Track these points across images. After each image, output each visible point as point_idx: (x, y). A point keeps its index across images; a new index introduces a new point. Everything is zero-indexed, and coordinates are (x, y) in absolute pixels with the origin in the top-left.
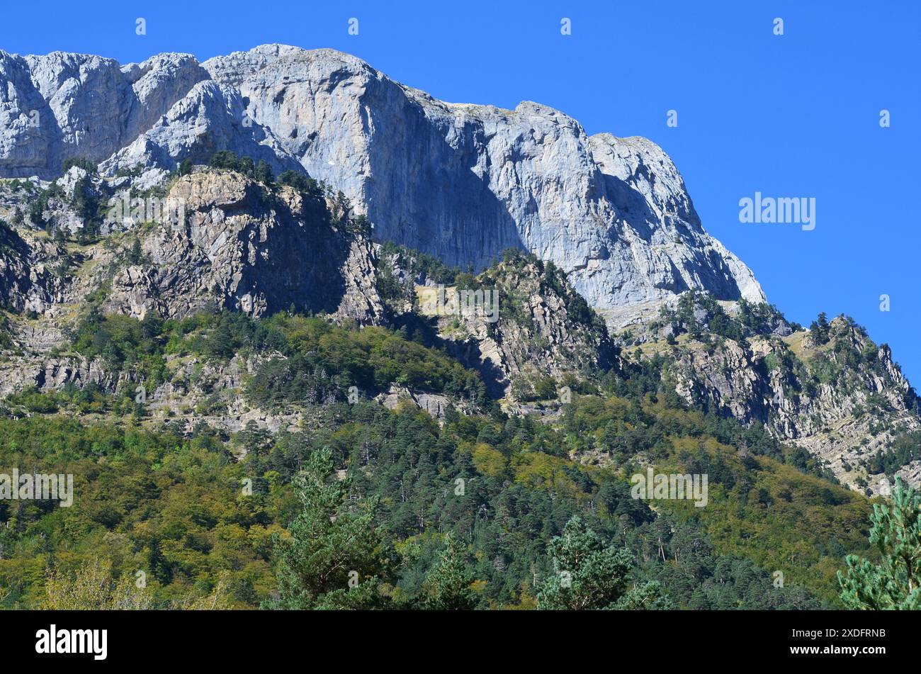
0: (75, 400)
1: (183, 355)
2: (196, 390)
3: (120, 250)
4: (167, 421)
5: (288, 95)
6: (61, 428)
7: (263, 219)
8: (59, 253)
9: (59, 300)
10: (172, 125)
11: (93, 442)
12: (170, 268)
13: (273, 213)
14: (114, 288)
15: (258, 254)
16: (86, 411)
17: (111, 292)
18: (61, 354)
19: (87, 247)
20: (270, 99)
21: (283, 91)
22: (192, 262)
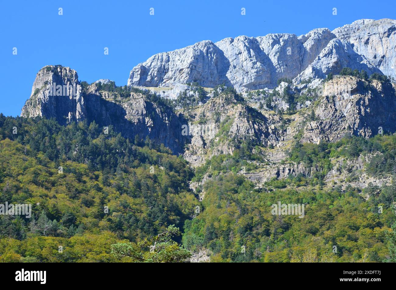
0: (293, 181)
1: (338, 157)
2: (345, 172)
3: (306, 115)
4: (334, 186)
5: (370, 41)
6: (289, 194)
7: (366, 95)
8: (280, 120)
9: (282, 139)
10: (322, 59)
11: (303, 199)
12: (328, 121)
13: (370, 92)
14: (305, 132)
15: (365, 111)
16: (299, 186)
17: (304, 134)
18: (285, 162)
19: (292, 115)
20: (363, 43)
21: (368, 39)
22: (337, 117)
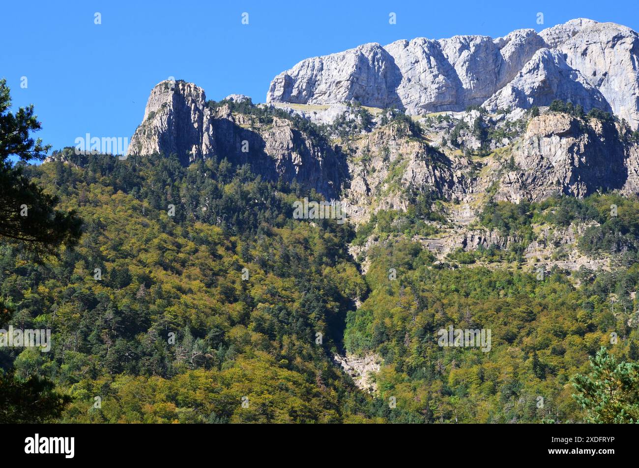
0: (484, 255)
1: (542, 224)
2: (551, 245)
3: (502, 160)
4: (536, 265)
5: (589, 52)
6: (478, 273)
7: (581, 139)
8: (469, 164)
9: (471, 192)
10: (525, 77)
11: (496, 281)
12: (532, 172)
13: (586, 135)
14: (501, 185)
15: (580, 159)
16: (491, 262)
17: (499, 187)
18: (475, 228)
19: (484, 158)
20: (579, 54)
21: (586, 49)
22: (543, 167)
